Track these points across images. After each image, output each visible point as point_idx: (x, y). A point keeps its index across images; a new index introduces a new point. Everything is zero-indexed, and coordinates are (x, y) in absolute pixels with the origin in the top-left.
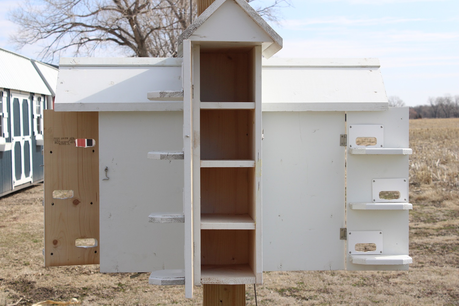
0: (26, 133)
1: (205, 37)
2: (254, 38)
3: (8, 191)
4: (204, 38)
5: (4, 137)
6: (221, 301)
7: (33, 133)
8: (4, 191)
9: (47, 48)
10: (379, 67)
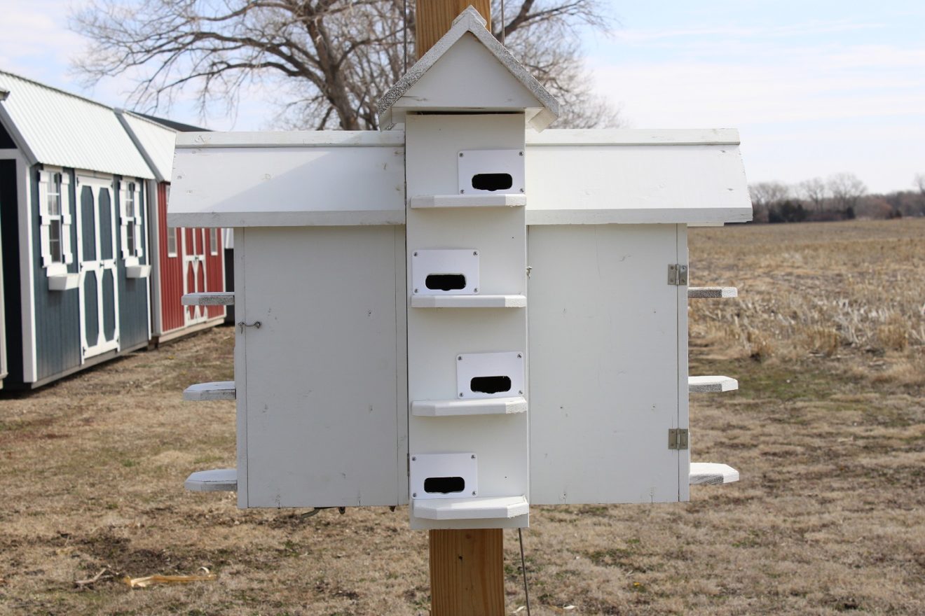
0: (107, 254)
1: (425, 99)
2: (510, 100)
3: (72, 368)
4: (423, 102)
5: (64, 261)
6: (461, 558)
7: (120, 254)
8: (64, 367)
9: (146, 84)
10: (738, 144)
